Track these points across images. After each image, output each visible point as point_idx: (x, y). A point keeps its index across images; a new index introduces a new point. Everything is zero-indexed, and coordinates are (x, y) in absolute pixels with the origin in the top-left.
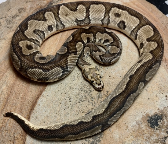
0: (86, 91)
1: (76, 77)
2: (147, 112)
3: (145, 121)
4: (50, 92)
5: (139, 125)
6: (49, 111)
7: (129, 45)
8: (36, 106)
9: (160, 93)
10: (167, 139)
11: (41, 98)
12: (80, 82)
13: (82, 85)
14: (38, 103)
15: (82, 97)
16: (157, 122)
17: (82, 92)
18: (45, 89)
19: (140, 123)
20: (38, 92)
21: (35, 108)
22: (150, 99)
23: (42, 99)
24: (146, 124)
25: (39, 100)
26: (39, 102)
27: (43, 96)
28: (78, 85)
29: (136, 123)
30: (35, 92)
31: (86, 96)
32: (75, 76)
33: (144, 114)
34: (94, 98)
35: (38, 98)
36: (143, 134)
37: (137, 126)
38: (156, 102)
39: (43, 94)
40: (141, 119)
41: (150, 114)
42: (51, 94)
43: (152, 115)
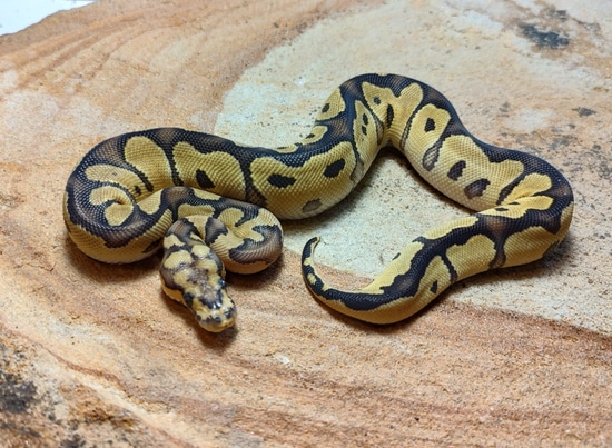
2: (526, 51)
3: (556, 54)
5: (576, 65)
7: (274, 82)
10: (583, 20)
16: (546, 35)
19: (568, 64)
22: (479, 45)
24: (565, 52)
29: (575, 71)
36: (597, 58)
37: (581, 68)
40: (557, 61)
41: (530, 45)
43: (531, 42)
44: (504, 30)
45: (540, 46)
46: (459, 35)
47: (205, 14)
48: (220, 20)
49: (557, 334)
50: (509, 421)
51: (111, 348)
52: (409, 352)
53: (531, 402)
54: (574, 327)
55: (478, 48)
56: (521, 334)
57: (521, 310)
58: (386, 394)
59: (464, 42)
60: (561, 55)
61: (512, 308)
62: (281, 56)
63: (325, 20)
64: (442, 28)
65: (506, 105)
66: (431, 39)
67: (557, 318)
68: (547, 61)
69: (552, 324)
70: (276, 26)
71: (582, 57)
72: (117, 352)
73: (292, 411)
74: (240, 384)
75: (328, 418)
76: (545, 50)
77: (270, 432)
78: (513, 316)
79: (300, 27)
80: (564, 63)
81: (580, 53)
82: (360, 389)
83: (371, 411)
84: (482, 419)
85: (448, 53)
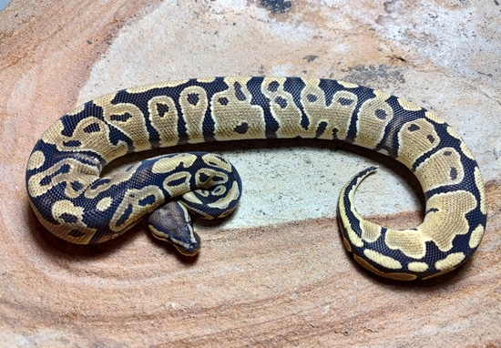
44: (248, 5)
45: (274, 12)
46: (219, 17)
47: (32, 46)
48: (46, 50)
49: (320, 227)
50: (306, 293)
51: (63, 340)
52: (243, 270)
53: (315, 277)
54: (329, 219)
55: (234, 24)
56: (302, 235)
57: (300, 219)
58: (236, 303)
59: (224, 22)
60: (288, 17)
61: (294, 219)
62: (102, 70)
63: (124, 28)
64: (207, 13)
65: (262, 67)
66: (202, 25)
67: (320, 216)
68: (281, 23)
69: (317, 221)
70: (90, 43)
71: (301, 15)
72: (69, 342)
73: (186, 336)
74: (151, 331)
75: (209, 331)
76: (278, 15)
78: (296, 224)
79: (108, 40)
80: (291, 23)
81: (299, 11)
82: (220, 306)
83: (231, 316)
84: (292, 298)
85: (216, 33)
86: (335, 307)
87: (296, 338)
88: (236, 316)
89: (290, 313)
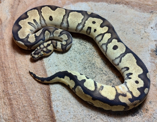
0: (90, 67)
1: (71, 61)
2: (150, 49)
3: (155, 56)
4: (58, 91)
5: (154, 63)
6: (72, 109)
7: (91, 7)
8: (55, 116)
9: (146, 28)
11: (54, 104)
12: (78, 63)
13: (82, 64)
14: (54, 111)
15: (91, 74)
17: (88, 70)
18: (51, 93)
19: (153, 61)
20: (46, 100)
21: (56, 118)
22: (143, 38)
23: (56, 105)
25: (53, 107)
26: (55, 109)
27: (54, 101)
28: (78, 67)
29: (150, 63)
30: (42, 103)
31: (93, 71)
32: (69, 60)
33: (150, 52)
34: (101, 67)
35: (51, 107)
37: (153, 64)
38: (149, 37)
39: (52, 99)
40: (151, 58)
41: (153, 49)
42: (60, 93)
43: (155, 49)
44: (155, 41)
46: (143, 32)
59: (142, 34)
61: (47, 71)
62: (102, 5)
63: (125, 5)
66: (136, 28)
72: (7, 20)
73: (6, 45)
74: (8, 37)
75: (7, 50)
77: (2, 44)
78: (45, 72)
84: (17, 72)
85: (134, 33)
86: (13, 87)
87: (3, 75)
88: (12, 57)
89: (12, 72)
